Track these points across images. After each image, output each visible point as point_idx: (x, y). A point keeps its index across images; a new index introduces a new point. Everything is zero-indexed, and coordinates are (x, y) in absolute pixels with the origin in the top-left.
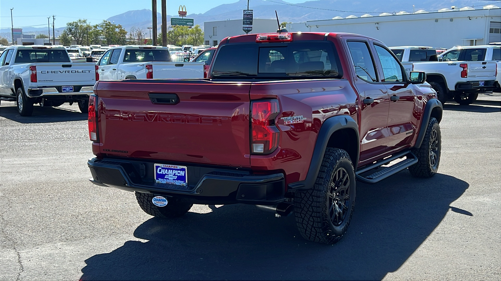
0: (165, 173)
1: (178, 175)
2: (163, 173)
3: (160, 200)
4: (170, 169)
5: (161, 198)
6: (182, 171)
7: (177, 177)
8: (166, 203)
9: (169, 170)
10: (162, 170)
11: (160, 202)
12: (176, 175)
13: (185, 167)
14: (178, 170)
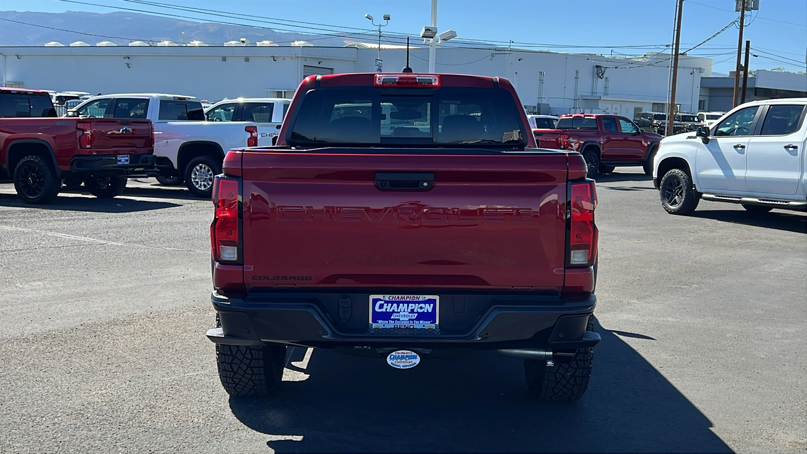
0: (391, 311)
1: (420, 311)
2: (388, 311)
3: (403, 357)
4: (403, 303)
5: (407, 353)
6: (427, 305)
7: (416, 315)
8: (417, 361)
9: (401, 305)
10: (385, 305)
11: (404, 360)
12: (415, 311)
13: (437, 298)
14: (419, 303)
